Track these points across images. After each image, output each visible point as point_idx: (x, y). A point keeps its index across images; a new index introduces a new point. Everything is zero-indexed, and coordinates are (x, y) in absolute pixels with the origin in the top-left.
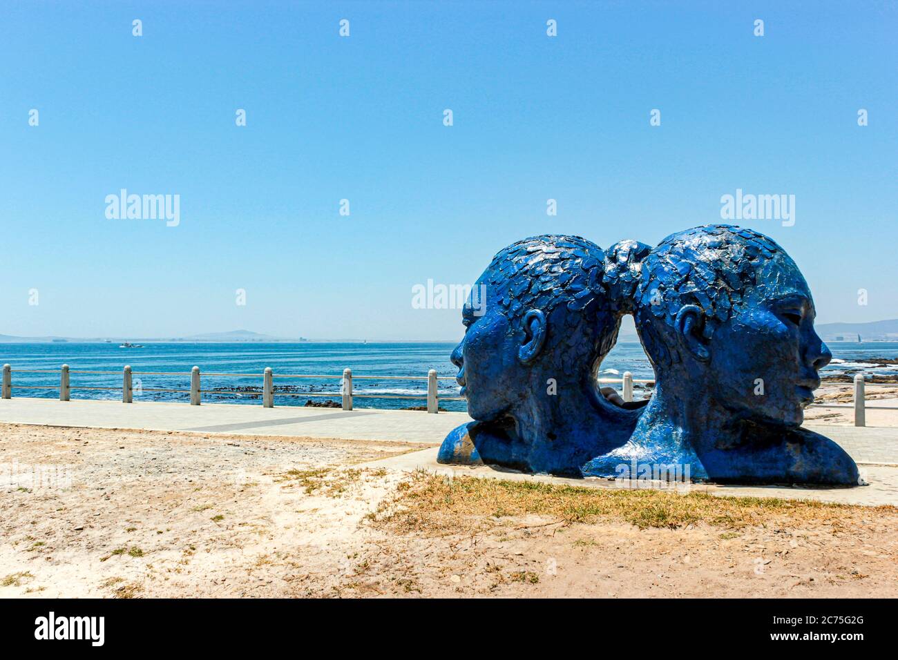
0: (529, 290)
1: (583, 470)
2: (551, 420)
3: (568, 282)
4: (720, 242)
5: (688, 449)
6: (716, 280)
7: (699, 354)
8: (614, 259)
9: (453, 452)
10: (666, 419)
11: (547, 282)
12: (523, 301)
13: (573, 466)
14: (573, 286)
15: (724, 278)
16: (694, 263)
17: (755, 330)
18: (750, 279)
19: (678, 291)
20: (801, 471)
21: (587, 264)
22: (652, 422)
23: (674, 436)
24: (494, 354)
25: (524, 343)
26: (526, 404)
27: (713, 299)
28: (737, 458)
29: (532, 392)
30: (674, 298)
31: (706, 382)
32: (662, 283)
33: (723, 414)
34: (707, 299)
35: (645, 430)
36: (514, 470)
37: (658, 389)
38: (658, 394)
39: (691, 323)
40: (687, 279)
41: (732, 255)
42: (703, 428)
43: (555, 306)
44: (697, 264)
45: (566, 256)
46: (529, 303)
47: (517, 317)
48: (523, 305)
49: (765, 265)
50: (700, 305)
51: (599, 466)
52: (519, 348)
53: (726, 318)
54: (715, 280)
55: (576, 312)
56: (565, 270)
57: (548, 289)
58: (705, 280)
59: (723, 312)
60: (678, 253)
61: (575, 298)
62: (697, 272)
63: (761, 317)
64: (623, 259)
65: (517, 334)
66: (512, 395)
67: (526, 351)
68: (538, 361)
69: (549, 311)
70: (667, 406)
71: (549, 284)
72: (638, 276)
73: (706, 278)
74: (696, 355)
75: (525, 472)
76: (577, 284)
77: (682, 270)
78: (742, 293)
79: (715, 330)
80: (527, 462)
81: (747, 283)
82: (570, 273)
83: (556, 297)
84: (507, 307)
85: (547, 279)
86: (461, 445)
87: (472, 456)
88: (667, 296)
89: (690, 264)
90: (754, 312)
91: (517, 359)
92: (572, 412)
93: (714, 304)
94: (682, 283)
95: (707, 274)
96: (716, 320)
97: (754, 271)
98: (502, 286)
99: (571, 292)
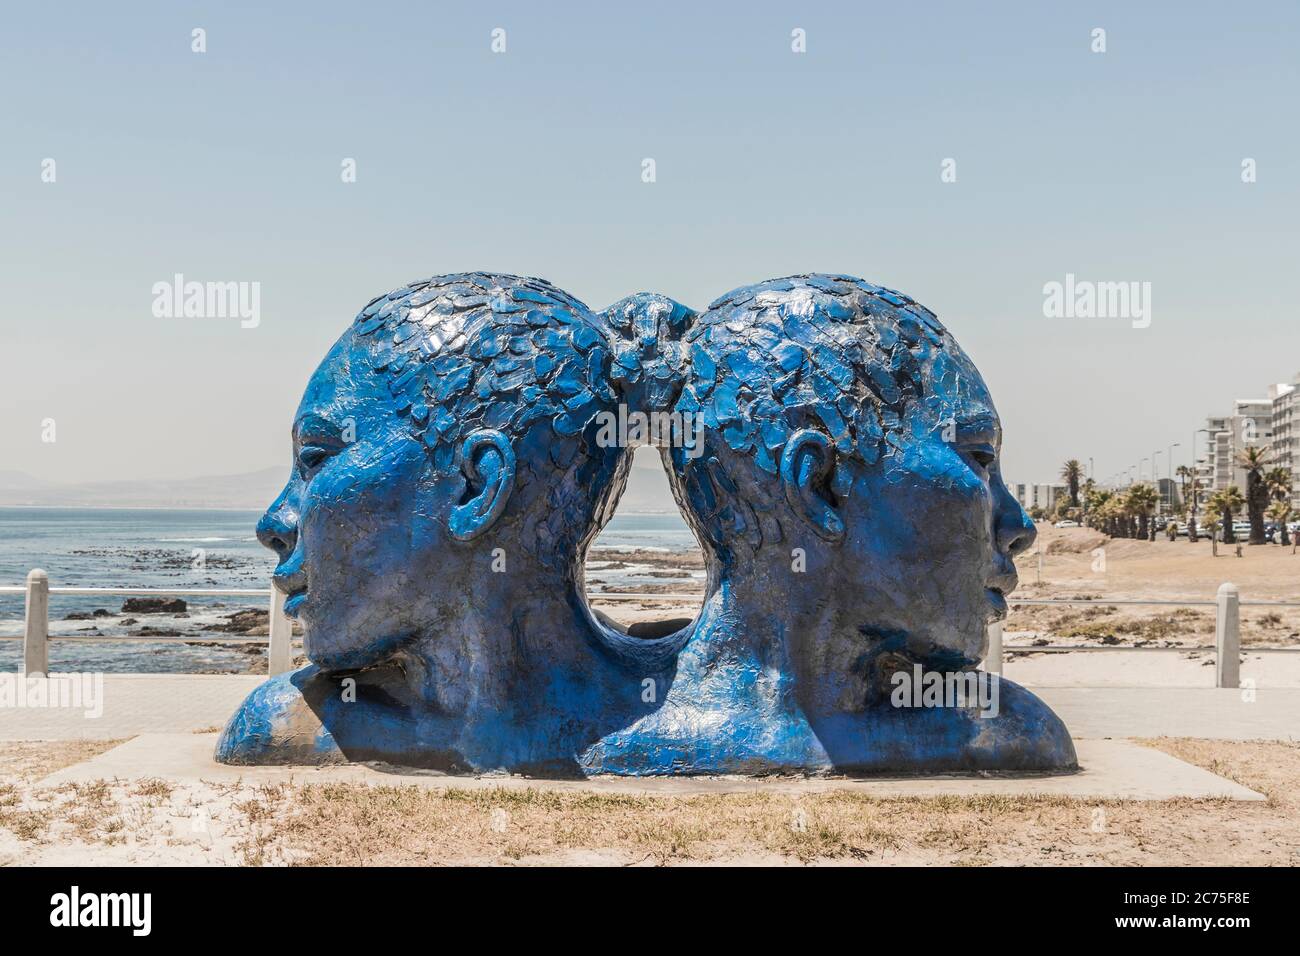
0: (470, 388)
1: (585, 761)
2: (509, 663)
3: (551, 376)
4: (851, 310)
5: (791, 713)
6: (855, 383)
7: (827, 526)
8: (627, 333)
9: (271, 739)
10: (741, 654)
11: (508, 373)
12: (457, 411)
13: (561, 756)
14: (563, 384)
15: (868, 381)
16: (809, 349)
17: (928, 482)
18: (913, 384)
19: (781, 402)
20: (989, 746)
21: (583, 339)
22: (712, 661)
23: (761, 688)
24: (391, 523)
25: (463, 501)
26: (452, 629)
27: (851, 418)
28: (878, 726)
29: (471, 604)
30: (774, 415)
31: (831, 582)
32: (744, 384)
33: (855, 642)
34: (839, 419)
35: (697, 678)
36: (426, 771)
37: (725, 595)
38: (725, 606)
39: (812, 466)
40: (797, 380)
41: (879, 338)
42: (820, 671)
43: (529, 423)
44: (816, 351)
45: (538, 320)
46: (472, 415)
47: (446, 445)
48: (458, 420)
49: (934, 357)
50: (824, 431)
51: (618, 753)
52: (449, 510)
53: (875, 458)
54: (852, 384)
55: (569, 437)
56: (542, 350)
57: (512, 387)
58: (835, 383)
59: (869, 446)
60: (773, 328)
61: (566, 408)
62: (816, 365)
63: (936, 457)
64: (648, 333)
65: (444, 483)
66: (423, 610)
67: (468, 517)
68: (489, 537)
69: (514, 433)
70: (747, 630)
71: (512, 378)
72: (682, 368)
73: (836, 378)
74: (822, 528)
75: (451, 772)
76: (569, 380)
77: (787, 362)
78: (900, 410)
79: (855, 479)
80: (456, 752)
81: (908, 392)
82: (552, 357)
83: (531, 405)
84: (422, 423)
85: (509, 366)
86: (288, 723)
87: (318, 745)
88: (759, 410)
89: (802, 349)
90: (923, 447)
91: (445, 534)
92: (550, 644)
93: (853, 430)
94: (790, 386)
95: (838, 370)
96: (856, 462)
97: (919, 369)
98: (405, 377)
99: (557, 396)
